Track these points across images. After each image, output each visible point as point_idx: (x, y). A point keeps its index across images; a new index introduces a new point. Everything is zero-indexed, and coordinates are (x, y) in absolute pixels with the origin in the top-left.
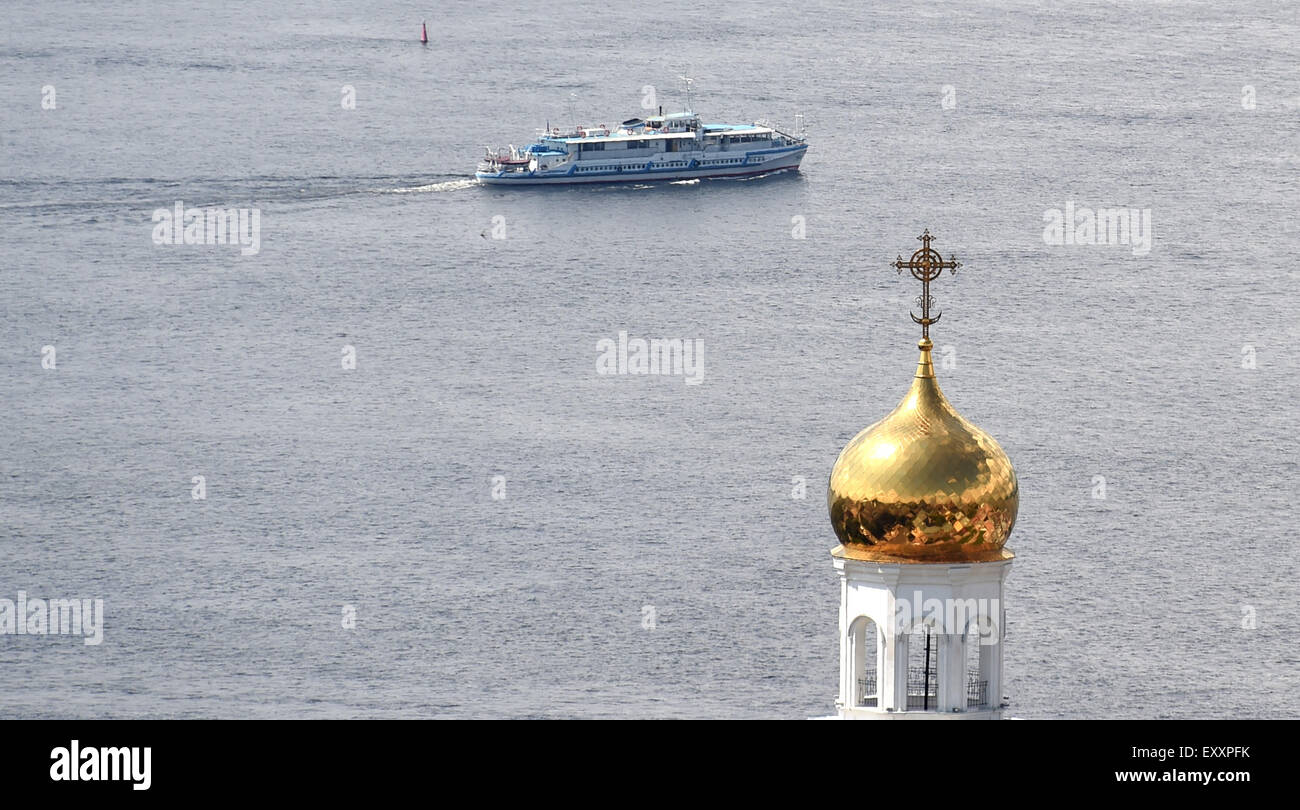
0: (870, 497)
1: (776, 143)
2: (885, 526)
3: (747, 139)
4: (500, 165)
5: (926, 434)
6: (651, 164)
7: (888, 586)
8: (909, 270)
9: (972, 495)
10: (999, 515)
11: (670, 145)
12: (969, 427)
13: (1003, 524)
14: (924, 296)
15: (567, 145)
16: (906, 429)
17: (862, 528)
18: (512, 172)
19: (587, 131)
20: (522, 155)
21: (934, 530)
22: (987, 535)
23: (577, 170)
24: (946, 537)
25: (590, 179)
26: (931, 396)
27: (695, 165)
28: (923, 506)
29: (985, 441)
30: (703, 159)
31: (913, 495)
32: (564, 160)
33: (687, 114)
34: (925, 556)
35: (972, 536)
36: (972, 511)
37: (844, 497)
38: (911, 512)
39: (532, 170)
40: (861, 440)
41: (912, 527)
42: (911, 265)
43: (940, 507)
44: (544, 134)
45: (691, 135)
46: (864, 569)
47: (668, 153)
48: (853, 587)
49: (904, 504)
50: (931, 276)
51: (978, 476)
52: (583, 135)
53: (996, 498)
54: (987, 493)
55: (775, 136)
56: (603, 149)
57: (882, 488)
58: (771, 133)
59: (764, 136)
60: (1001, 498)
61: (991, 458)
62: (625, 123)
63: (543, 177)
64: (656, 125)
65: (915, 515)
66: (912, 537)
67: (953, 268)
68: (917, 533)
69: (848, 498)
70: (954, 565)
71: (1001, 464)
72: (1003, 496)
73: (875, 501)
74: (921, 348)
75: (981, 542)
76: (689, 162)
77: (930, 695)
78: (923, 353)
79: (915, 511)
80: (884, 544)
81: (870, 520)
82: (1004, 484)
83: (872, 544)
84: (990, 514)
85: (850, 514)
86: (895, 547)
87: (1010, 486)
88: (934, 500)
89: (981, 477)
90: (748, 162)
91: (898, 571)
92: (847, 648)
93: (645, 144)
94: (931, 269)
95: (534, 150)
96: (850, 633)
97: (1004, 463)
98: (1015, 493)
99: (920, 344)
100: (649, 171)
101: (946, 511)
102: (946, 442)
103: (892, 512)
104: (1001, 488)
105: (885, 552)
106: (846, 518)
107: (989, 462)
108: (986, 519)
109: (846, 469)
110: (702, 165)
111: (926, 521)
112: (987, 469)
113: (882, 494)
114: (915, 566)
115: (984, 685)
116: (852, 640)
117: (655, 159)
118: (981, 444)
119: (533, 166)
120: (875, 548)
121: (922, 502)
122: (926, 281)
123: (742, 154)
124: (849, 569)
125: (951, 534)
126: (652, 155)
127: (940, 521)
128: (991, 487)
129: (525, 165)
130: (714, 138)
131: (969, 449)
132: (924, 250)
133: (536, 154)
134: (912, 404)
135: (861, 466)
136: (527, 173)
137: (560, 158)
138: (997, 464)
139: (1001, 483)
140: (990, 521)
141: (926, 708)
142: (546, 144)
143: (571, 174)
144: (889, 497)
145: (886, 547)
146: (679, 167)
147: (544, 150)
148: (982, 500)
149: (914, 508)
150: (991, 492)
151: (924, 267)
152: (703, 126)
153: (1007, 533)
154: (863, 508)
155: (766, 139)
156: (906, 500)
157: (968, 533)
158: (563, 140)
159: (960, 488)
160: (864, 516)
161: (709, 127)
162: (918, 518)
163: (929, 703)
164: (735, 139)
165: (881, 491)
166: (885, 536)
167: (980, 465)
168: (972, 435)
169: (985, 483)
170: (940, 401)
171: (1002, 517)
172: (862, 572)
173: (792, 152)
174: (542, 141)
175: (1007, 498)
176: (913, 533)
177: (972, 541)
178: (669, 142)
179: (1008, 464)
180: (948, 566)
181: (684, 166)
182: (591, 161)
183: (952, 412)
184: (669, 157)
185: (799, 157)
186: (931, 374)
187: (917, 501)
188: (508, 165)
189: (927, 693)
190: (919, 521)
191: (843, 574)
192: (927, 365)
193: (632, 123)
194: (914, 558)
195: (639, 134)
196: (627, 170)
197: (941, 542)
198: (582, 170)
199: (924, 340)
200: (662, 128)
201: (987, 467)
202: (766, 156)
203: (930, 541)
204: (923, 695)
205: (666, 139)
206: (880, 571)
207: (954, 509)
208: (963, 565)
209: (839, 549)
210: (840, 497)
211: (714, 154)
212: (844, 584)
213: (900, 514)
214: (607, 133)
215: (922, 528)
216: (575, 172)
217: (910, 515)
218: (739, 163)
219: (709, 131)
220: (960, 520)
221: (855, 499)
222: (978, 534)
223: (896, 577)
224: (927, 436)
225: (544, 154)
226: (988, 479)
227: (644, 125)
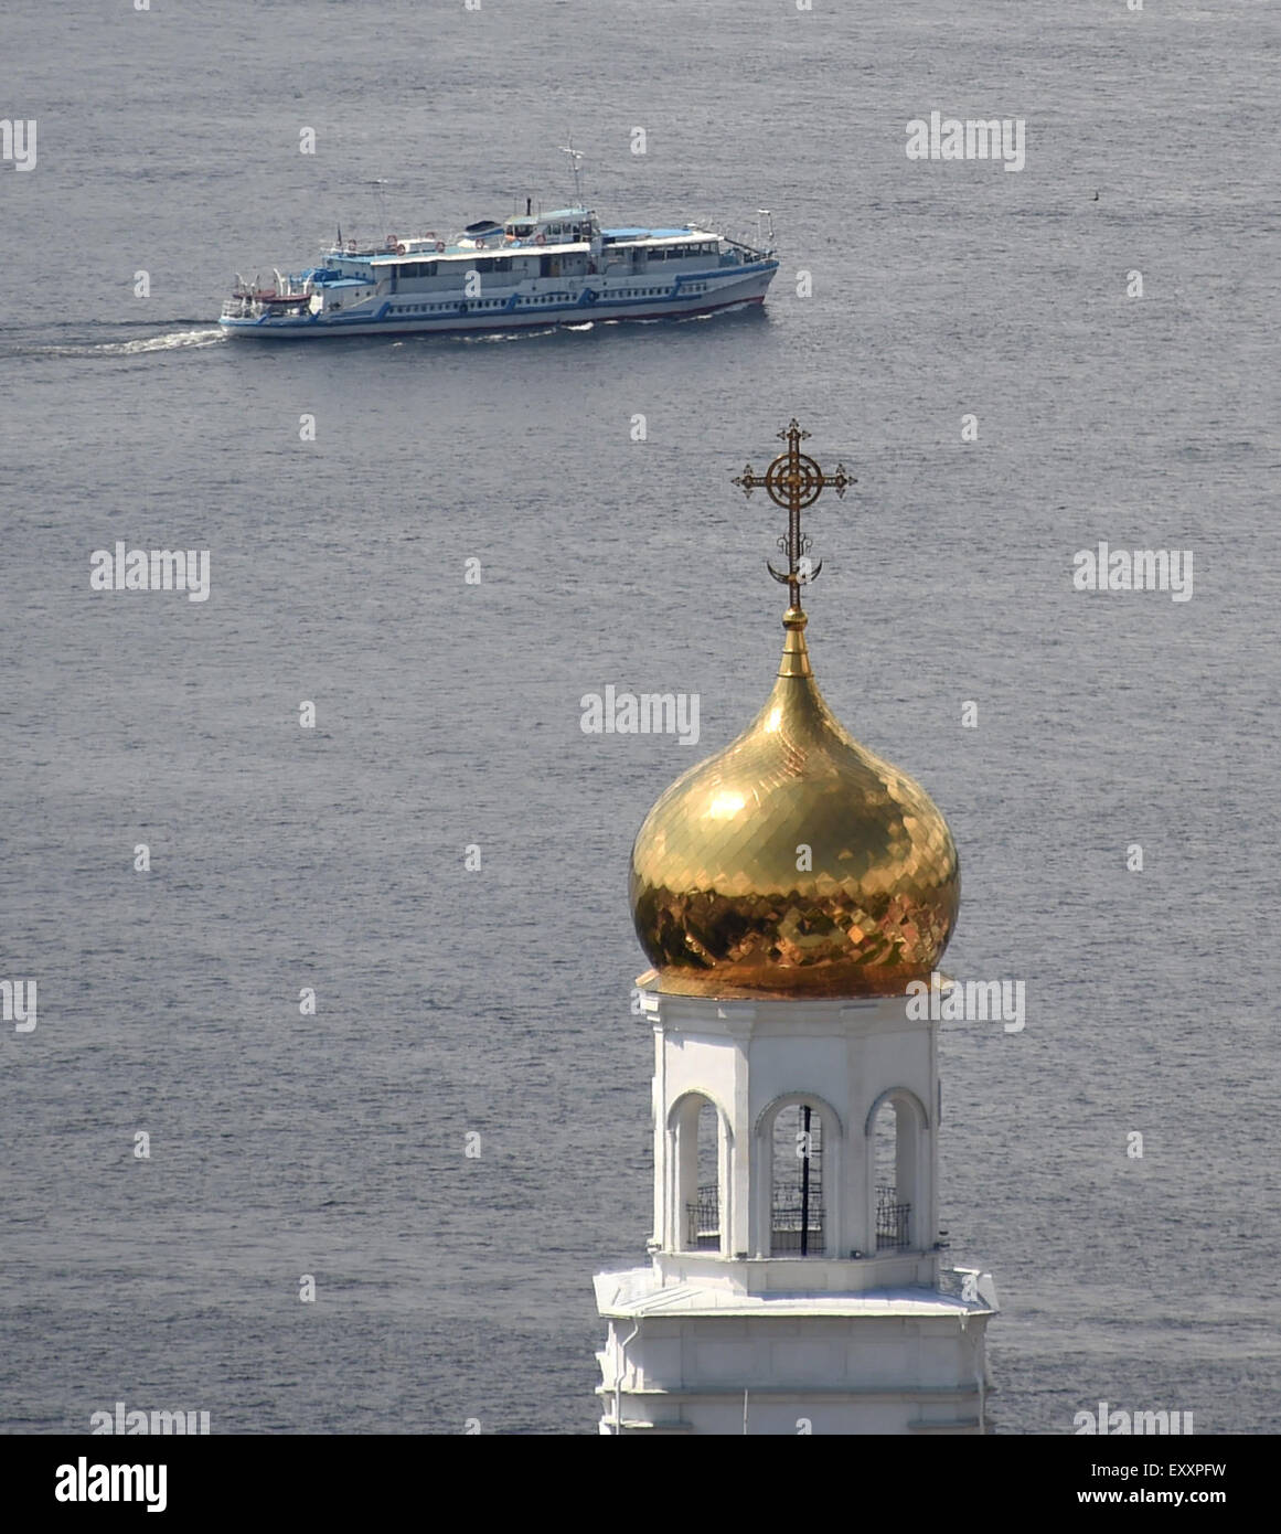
0: (703, 885)
1: (725, 260)
2: (730, 937)
3: (676, 252)
4: (261, 304)
5: (798, 774)
6: (517, 298)
7: (735, 1039)
8: (765, 489)
9: (880, 879)
10: (926, 914)
11: (547, 265)
12: (874, 761)
13: (935, 929)
14: (791, 534)
15: (373, 267)
16: (763, 765)
17: (689, 939)
18: (281, 316)
19: (407, 243)
20: (297, 286)
21: (813, 941)
22: (906, 950)
23: (392, 311)
24: (836, 953)
25: (413, 326)
26: (806, 707)
27: (590, 300)
28: (795, 899)
29: (901, 785)
30: (603, 288)
31: (776, 882)
32: (368, 294)
33: (575, 212)
34: (801, 986)
35: (880, 950)
36: (879, 906)
37: (657, 885)
38: (774, 911)
39: (314, 312)
40: (686, 787)
41: (775, 937)
42: (767, 482)
43: (824, 902)
44: (333, 250)
45: (584, 247)
46: (692, 1011)
47: (545, 279)
48: (676, 1043)
49: (761, 898)
50: (803, 500)
51: (889, 847)
52: (398, 251)
53: (921, 883)
54: (906, 875)
55: (725, 248)
56: (434, 274)
57: (724, 870)
58: (716, 242)
59: (705, 247)
60: (929, 885)
61: (911, 815)
62: (469, 229)
63: (331, 325)
64: (523, 232)
65: (781, 916)
66: (776, 954)
67: (841, 486)
68: (786, 946)
69: (664, 886)
70: (851, 1002)
71: (929, 826)
72: (933, 880)
73: (712, 891)
74: (788, 625)
75: (897, 962)
76: (580, 293)
77: (810, 1228)
78: (790, 634)
79: (782, 908)
80: (729, 968)
81: (703, 926)
82: (934, 860)
83: (706, 967)
84: (912, 912)
85: (669, 916)
86: (748, 971)
87: (946, 863)
88: (814, 889)
89: (895, 848)
90: (680, 294)
91: (750, 1013)
92: (664, 1146)
93: (504, 264)
94: (802, 489)
95: (316, 278)
96: (670, 1123)
97: (934, 824)
98: (953, 876)
99: (786, 619)
100: (511, 311)
101: (833, 908)
102: (833, 789)
103: (742, 910)
104: (929, 867)
105: (730, 982)
106: (662, 922)
107: (909, 823)
108: (905, 921)
109: (661, 837)
110: (602, 299)
111: (800, 926)
112: (904, 833)
113: (723, 880)
114: (784, 1004)
115: (904, 1211)
116: (674, 1134)
117: (524, 288)
118: (893, 792)
119: (316, 304)
120: (712, 974)
121: (794, 893)
122: (795, 509)
123: (668, 280)
124: (665, 1009)
125: (844, 948)
126: (517, 283)
127: (823, 925)
128: (912, 865)
129: (303, 303)
130: (620, 251)
131: (872, 799)
132: (790, 456)
133: (321, 284)
134: (774, 722)
135: (686, 832)
136: (306, 318)
137: (363, 291)
138: (921, 825)
139: (930, 858)
140: (912, 924)
141: (804, 1253)
142: (336, 268)
143: (382, 319)
144: (735, 885)
145: (732, 972)
146: (563, 302)
147: (334, 276)
148: (898, 886)
149: (779, 904)
150: (912, 874)
151: (791, 485)
152: (603, 232)
153: (942, 944)
154: (689, 906)
155: (708, 253)
156: (765, 890)
157: (872, 947)
158: (366, 260)
159: (859, 868)
160: (692, 918)
161: (612, 233)
162: (786, 922)
163: (811, 1243)
164: (655, 253)
165: (722, 875)
166: (730, 953)
167: (893, 828)
168: (877, 778)
169: (903, 859)
170: (822, 716)
171: (932, 916)
172: (688, 1017)
173: (751, 275)
174: (330, 262)
175: (940, 884)
176: (779, 946)
177: (881, 959)
178: (545, 259)
179: (941, 823)
180: (839, 1003)
181: (571, 301)
182: (411, 296)
183: (843, 737)
184: (546, 285)
185: (765, 283)
186: (805, 669)
187: (784, 891)
188: (276, 304)
189: (805, 1226)
190: (788, 925)
191: (658, 1020)
192: (797, 654)
193: (481, 229)
194: (781, 990)
195: (493, 248)
196: (476, 309)
197: (827, 962)
198: (400, 311)
199: (791, 613)
200: (533, 237)
201: (905, 830)
202: (710, 282)
203: (808, 961)
204: (800, 1229)
205: (541, 256)
206: (721, 1014)
207: (849, 904)
208: (864, 1002)
209: (650, 975)
210: (651, 886)
211: (623, 280)
212: (659, 1037)
213: (755, 916)
214: (440, 248)
215: (795, 939)
216: (388, 314)
217: (773, 916)
218: (663, 295)
219: (612, 240)
220: (859, 924)
221: (676, 890)
222: (890, 948)
223: (750, 1025)
224: (800, 779)
225: (334, 284)
226: (908, 851)
227: (501, 231)
